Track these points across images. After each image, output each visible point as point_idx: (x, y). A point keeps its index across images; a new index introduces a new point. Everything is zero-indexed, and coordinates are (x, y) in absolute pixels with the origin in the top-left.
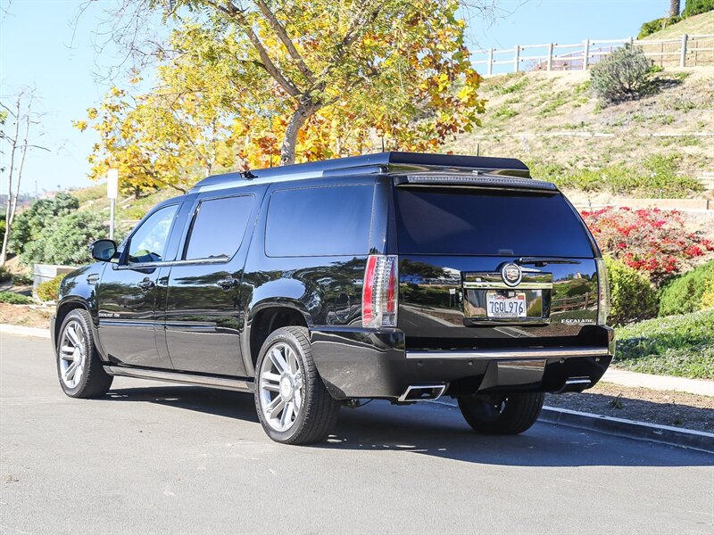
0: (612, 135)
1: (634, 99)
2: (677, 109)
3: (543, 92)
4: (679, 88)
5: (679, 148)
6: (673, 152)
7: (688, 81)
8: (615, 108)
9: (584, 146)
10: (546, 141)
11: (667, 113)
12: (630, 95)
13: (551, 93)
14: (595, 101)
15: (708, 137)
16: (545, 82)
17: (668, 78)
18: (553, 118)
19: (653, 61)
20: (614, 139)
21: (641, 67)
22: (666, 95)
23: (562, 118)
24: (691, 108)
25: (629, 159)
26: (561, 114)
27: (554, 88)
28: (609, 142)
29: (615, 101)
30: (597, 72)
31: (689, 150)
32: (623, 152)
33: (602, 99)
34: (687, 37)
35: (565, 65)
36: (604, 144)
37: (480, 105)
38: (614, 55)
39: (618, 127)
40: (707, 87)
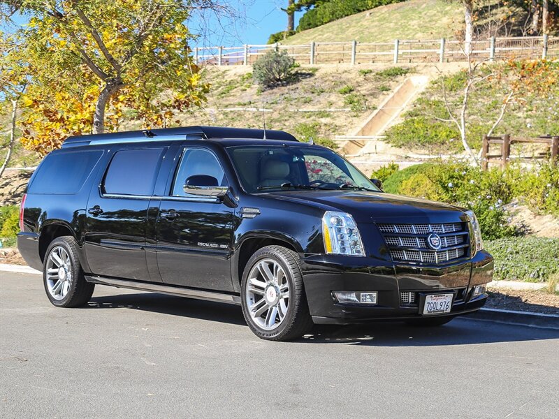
0: (271, 110)
1: (283, 85)
2: (313, 93)
3: (218, 80)
4: (312, 78)
5: (317, 119)
6: (313, 122)
7: (318, 74)
8: (270, 91)
9: (252, 118)
10: (225, 114)
11: (306, 95)
12: (280, 83)
13: (224, 81)
14: (256, 86)
15: (335, 112)
16: (219, 73)
17: (304, 71)
18: (228, 98)
19: (294, 60)
20: (273, 113)
21: (287, 64)
22: (305, 83)
23: (234, 98)
24: (322, 92)
25: (285, 127)
26: (233, 96)
27: (226, 77)
28: (269, 115)
29: (271, 87)
30: (257, 66)
31: (324, 120)
32: (280, 122)
33: (262, 85)
34: (314, 44)
35: (227, 62)
36: (266, 116)
37: (206, 87)
38: (269, 55)
39: (274, 105)
40: (331, 78)
